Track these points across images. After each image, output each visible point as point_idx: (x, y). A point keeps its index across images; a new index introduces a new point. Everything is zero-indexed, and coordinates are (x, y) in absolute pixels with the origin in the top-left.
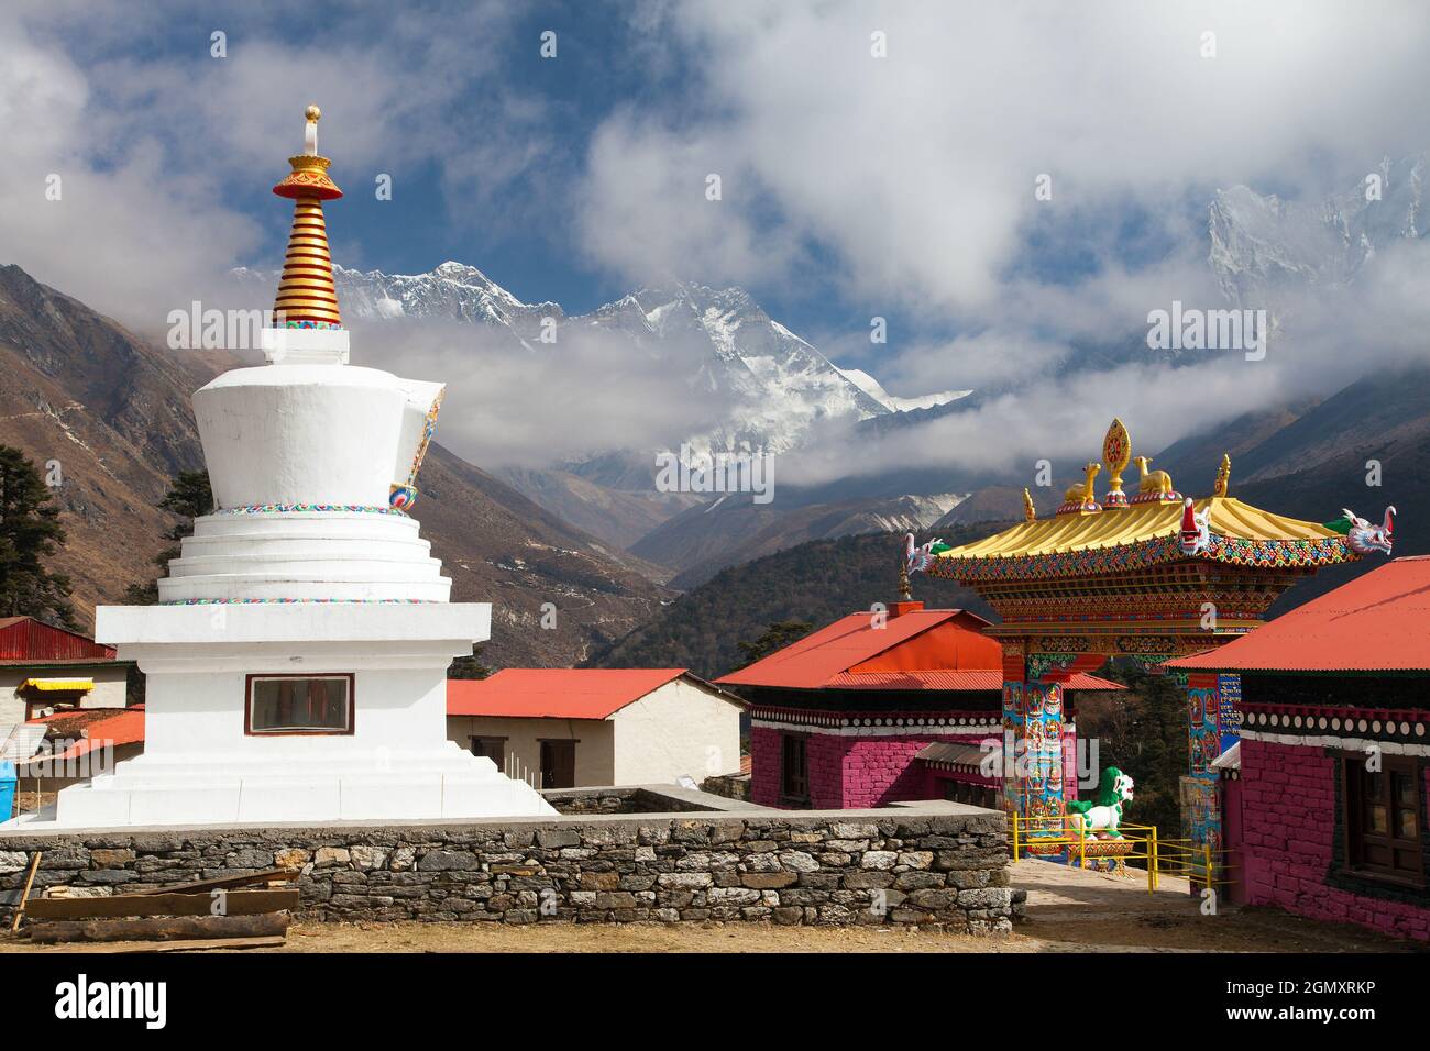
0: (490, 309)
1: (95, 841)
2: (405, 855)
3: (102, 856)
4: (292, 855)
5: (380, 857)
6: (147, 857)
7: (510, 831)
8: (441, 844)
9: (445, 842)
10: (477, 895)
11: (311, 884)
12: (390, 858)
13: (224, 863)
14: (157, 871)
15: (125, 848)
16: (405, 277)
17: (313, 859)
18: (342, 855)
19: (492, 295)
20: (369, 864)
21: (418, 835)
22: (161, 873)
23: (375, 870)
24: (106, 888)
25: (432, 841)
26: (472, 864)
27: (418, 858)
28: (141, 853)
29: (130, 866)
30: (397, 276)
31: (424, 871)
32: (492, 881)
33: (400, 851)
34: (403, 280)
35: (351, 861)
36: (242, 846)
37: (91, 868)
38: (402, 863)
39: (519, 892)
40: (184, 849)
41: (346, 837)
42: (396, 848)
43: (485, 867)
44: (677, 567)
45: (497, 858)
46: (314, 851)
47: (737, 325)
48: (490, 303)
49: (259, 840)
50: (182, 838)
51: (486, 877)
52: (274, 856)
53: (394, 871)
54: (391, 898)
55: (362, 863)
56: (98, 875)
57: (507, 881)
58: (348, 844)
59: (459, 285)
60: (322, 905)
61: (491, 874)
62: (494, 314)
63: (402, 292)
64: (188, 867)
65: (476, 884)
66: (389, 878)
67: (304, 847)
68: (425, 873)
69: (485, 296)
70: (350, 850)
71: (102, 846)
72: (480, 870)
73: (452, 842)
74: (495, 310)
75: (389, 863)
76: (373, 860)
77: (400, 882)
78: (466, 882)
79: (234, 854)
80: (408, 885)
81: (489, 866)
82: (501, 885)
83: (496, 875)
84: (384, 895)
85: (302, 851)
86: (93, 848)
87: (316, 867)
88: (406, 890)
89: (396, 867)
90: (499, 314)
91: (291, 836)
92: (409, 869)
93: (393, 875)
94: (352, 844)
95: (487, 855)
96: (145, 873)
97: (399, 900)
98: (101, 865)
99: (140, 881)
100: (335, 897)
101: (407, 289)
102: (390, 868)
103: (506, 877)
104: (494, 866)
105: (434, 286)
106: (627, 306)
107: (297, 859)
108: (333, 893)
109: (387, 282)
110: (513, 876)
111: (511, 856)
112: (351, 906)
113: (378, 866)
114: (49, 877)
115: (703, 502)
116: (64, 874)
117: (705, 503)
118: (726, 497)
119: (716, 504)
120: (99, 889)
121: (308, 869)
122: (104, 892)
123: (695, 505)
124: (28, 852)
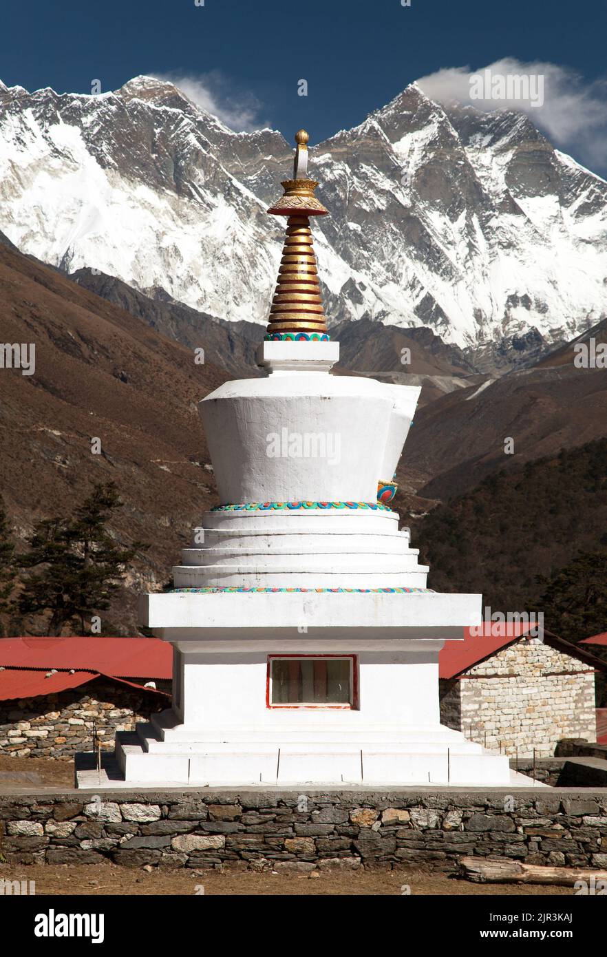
0: (192, 138)
1: (210, 798)
2: (454, 819)
3: (216, 811)
4: (363, 814)
5: (434, 818)
6: (250, 812)
7: (540, 800)
8: (483, 809)
9: (486, 807)
10: (515, 854)
11: (379, 838)
12: (442, 819)
13: (310, 819)
14: (260, 824)
15: (234, 804)
16: (84, 96)
17: (380, 818)
18: (403, 816)
19: (194, 120)
20: (425, 824)
21: (464, 800)
22: (262, 826)
23: (429, 829)
24: (220, 836)
25: (476, 805)
26: (509, 827)
27: (465, 820)
28: (245, 809)
29: (238, 819)
30: (74, 95)
31: (469, 831)
32: (527, 841)
33: (450, 814)
34: (83, 100)
35: (411, 821)
36: (324, 805)
37: (208, 819)
38: (452, 824)
39: (549, 852)
40: (279, 806)
41: (406, 800)
42: (447, 810)
43: (520, 830)
44: (430, 470)
45: (530, 822)
46: (381, 811)
47: (509, 156)
48: (192, 131)
49: (338, 801)
50: (278, 797)
51: (521, 838)
52: (349, 814)
53: (445, 830)
54: (443, 853)
55: (420, 823)
56: (214, 828)
57: (539, 843)
58: (408, 806)
59: (152, 106)
60: (389, 857)
61: (526, 835)
62: (198, 145)
63: (80, 116)
64: (282, 822)
65: (512, 844)
66: (442, 836)
67: (373, 808)
68: (472, 833)
69: (186, 121)
70: (409, 811)
71: (218, 803)
72: (516, 832)
73: (493, 807)
74: (199, 139)
75: (442, 823)
76: (428, 821)
77: (451, 840)
78: (504, 842)
79: (318, 812)
80: (457, 843)
81: (524, 828)
82: (533, 845)
83: (529, 837)
84: (437, 850)
85: (371, 811)
86: (208, 804)
87: (382, 825)
88: (456, 847)
89: (447, 827)
90: (204, 144)
91: (363, 798)
92: (456, 829)
93: (445, 834)
94: (411, 806)
95: (521, 820)
96: (250, 825)
97: (451, 856)
98: (215, 817)
99: (245, 832)
100: (399, 851)
101: (86, 111)
102: (443, 828)
103: (539, 839)
104: (528, 829)
105: (120, 108)
106: (368, 134)
107: (367, 817)
108: (397, 847)
109: (60, 104)
110: (544, 838)
111: (542, 821)
112: (411, 859)
113: (433, 826)
114: (176, 826)
115: (464, 387)
116: (188, 824)
117: (467, 388)
118: (493, 381)
119: (480, 390)
120: (216, 838)
121: (376, 826)
122: (219, 841)
123: (453, 390)
124: (161, 806)
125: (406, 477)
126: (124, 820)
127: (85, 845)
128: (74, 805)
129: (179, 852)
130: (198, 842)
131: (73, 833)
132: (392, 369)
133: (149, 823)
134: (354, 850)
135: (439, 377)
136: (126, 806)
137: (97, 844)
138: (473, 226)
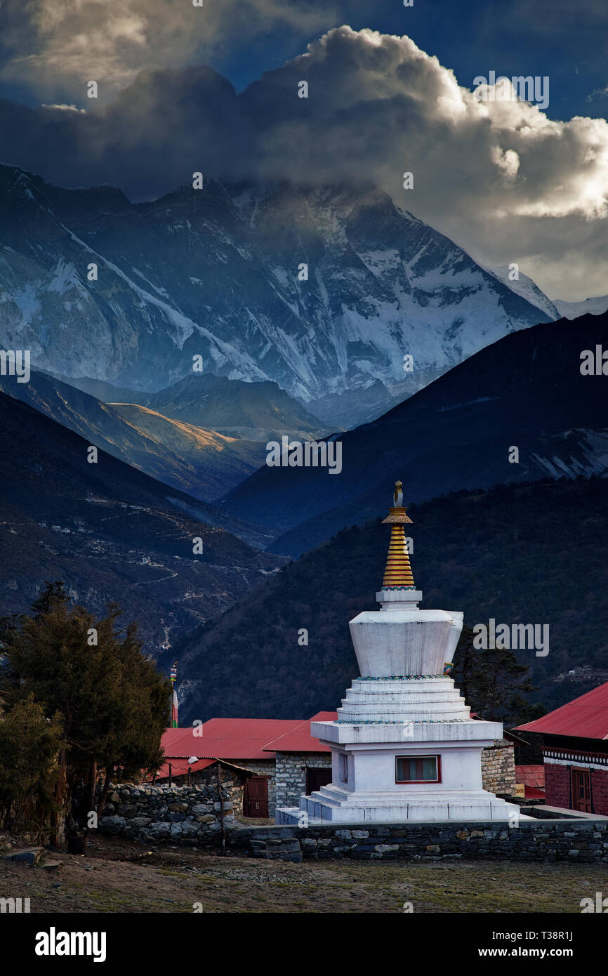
4: (462, 833)
5: (495, 834)
8: (517, 830)
11: (469, 845)
12: (498, 835)
17: (470, 835)
18: (481, 834)
20: (490, 837)
23: (493, 840)
24: (397, 845)
27: (509, 835)
29: (405, 837)
32: (538, 845)
35: (484, 836)
36: (444, 830)
37: (391, 837)
38: (503, 838)
39: (548, 849)
41: (481, 826)
42: (501, 831)
43: (535, 839)
45: (538, 836)
46: (471, 832)
47: (350, 210)
49: (451, 828)
52: (456, 834)
54: (500, 851)
55: (488, 837)
56: (394, 841)
57: (544, 845)
58: (483, 829)
61: (537, 842)
66: (499, 843)
67: (466, 830)
68: (513, 841)
70: (483, 832)
71: (395, 829)
72: (533, 840)
73: (521, 829)
76: (492, 836)
77: (503, 845)
78: (528, 845)
79: (442, 833)
80: (506, 846)
82: (541, 847)
83: (539, 842)
84: (497, 850)
85: (466, 832)
86: (391, 830)
87: (471, 839)
88: (505, 848)
89: (501, 839)
91: (462, 826)
92: (505, 839)
93: (501, 842)
95: (535, 835)
96: (410, 839)
97: (504, 852)
98: (394, 836)
99: (408, 843)
102: (499, 839)
103: (543, 843)
104: (538, 839)
107: (464, 835)
108: (478, 849)
110: (546, 843)
111: (545, 835)
112: (485, 854)
113: (494, 838)
114: (377, 841)
116: (382, 839)
120: (395, 845)
121: (468, 839)
122: (396, 847)
124: (369, 831)
126: (353, 838)
127: (336, 849)
128: (330, 831)
129: (378, 852)
130: (387, 847)
131: (330, 844)
133: (364, 839)
134: (458, 851)
136: (353, 831)
137: (341, 849)
138: (316, 280)
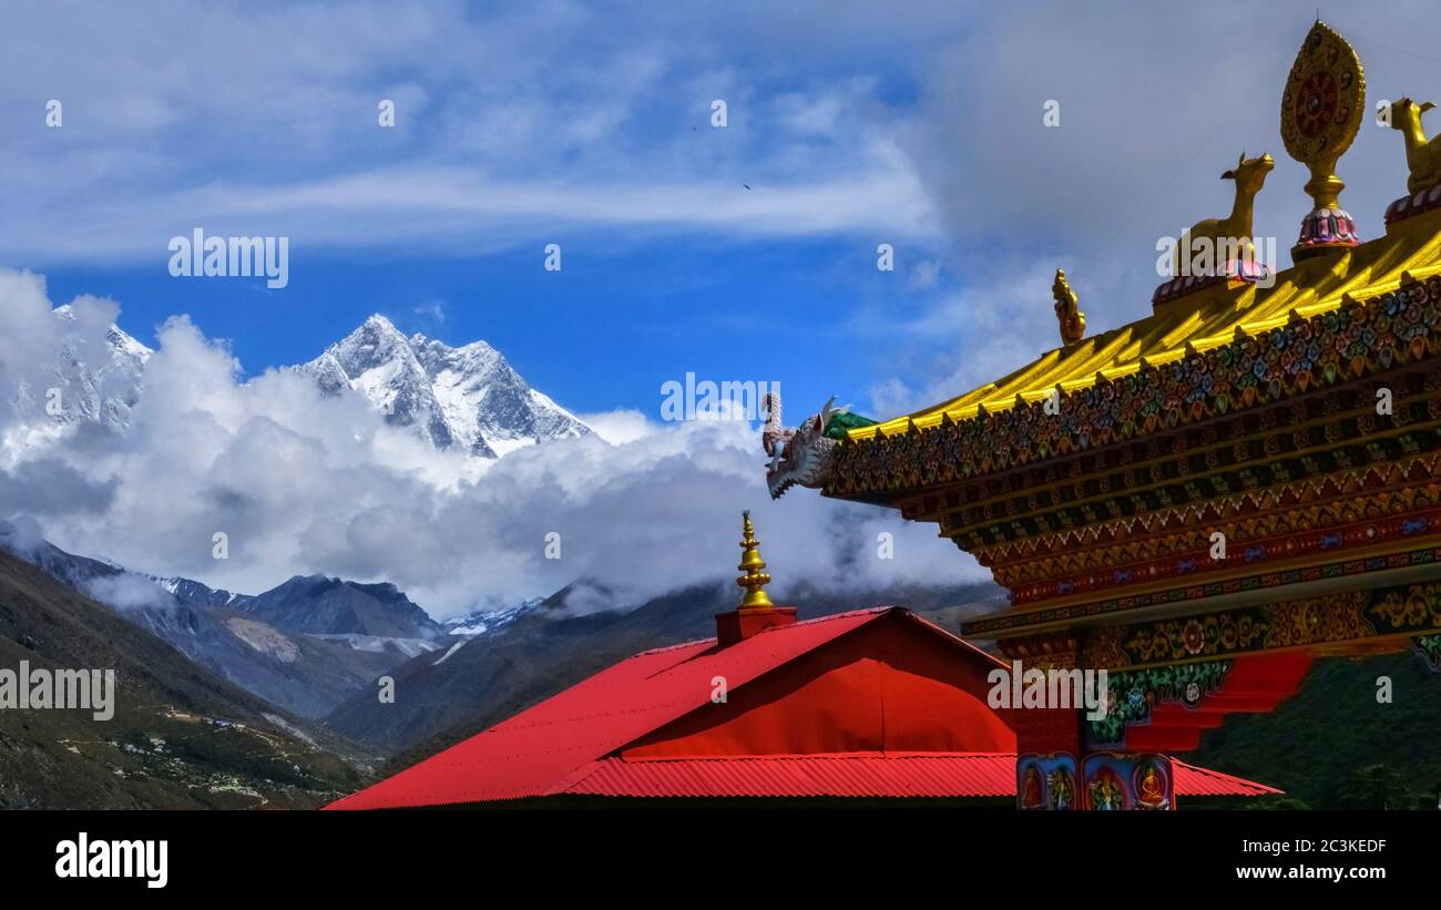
19: (127, 354)
47: (482, 396)
106: (324, 370)
115: (431, 650)
117: (435, 652)
118: (464, 643)
119: (449, 653)
123: (419, 653)
125: (364, 754)
132: (348, 631)
135: (404, 640)
